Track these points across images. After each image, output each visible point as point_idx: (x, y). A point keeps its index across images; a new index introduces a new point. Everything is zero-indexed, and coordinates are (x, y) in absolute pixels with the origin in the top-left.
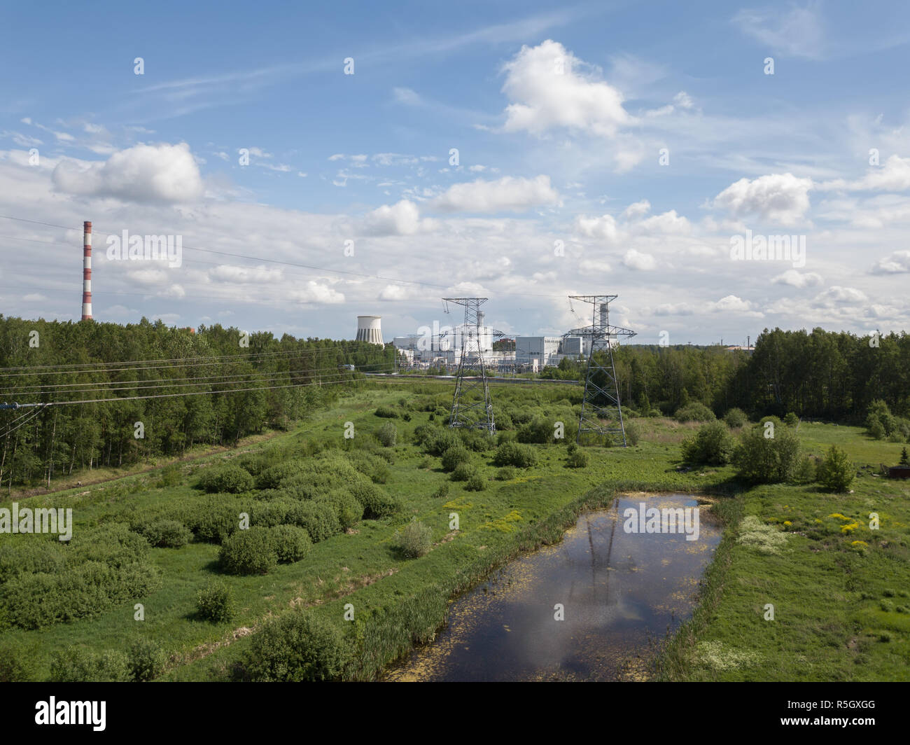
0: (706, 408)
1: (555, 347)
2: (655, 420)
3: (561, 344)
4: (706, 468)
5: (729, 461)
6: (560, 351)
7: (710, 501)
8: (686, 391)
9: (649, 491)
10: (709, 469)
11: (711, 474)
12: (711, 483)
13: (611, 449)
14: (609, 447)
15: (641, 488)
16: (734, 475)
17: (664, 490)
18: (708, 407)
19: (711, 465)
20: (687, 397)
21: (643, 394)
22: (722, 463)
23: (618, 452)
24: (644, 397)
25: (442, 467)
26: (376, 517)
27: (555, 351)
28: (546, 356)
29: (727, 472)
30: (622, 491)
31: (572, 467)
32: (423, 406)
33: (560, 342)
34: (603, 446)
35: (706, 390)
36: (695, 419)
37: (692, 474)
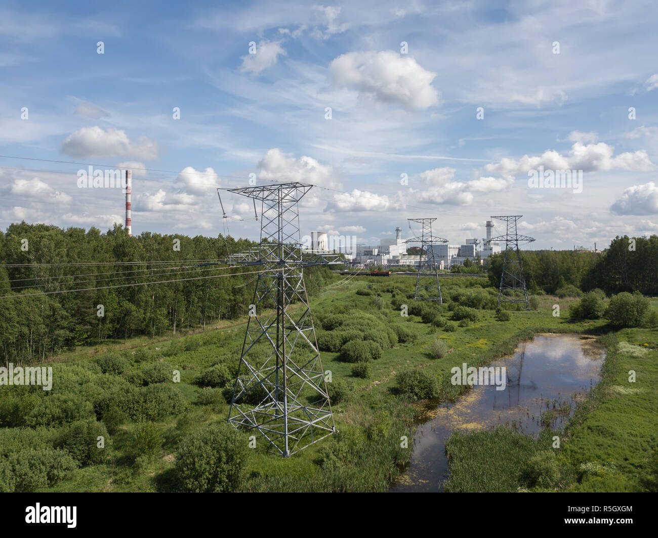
0: (576, 288)
1: (456, 252)
2: (542, 297)
3: (459, 250)
4: (586, 320)
5: (602, 316)
6: (459, 255)
7: (594, 337)
8: (563, 278)
9: (554, 332)
10: (589, 321)
11: (591, 323)
12: (592, 328)
13: (521, 312)
14: (520, 311)
15: (549, 331)
16: (606, 324)
17: (563, 332)
18: (578, 288)
19: (591, 318)
20: (563, 282)
21: (531, 280)
22: (597, 318)
23: (527, 313)
24: (533, 282)
25: (421, 321)
26: (404, 342)
27: (455, 255)
28: (450, 258)
29: (601, 322)
30: (538, 332)
31: (501, 320)
32: (385, 289)
33: (459, 248)
34: (516, 310)
35: (576, 277)
36: (570, 296)
37: (579, 324)
